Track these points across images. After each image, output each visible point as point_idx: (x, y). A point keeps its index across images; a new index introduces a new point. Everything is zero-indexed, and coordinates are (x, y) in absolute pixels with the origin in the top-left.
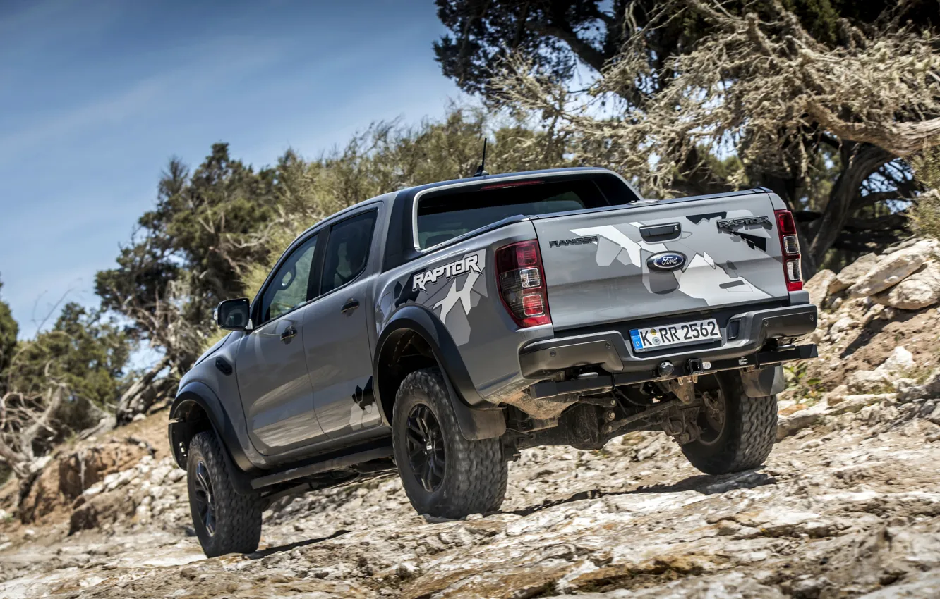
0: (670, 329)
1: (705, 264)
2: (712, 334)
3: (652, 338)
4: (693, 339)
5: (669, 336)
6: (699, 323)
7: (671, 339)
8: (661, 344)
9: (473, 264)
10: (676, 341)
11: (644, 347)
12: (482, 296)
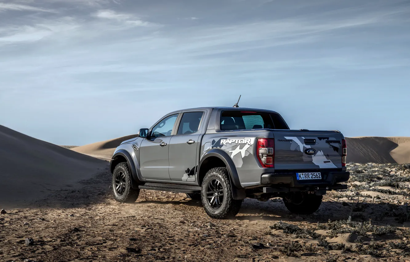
0: (307, 174)
1: (321, 154)
2: (319, 178)
3: (302, 176)
4: (314, 179)
5: (307, 176)
6: (316, 173)
7: (307, 177)
8: (305, 179)
9: (248, 142)
10: (309, 179)
11: (300, 179)
12: (250, 153)
